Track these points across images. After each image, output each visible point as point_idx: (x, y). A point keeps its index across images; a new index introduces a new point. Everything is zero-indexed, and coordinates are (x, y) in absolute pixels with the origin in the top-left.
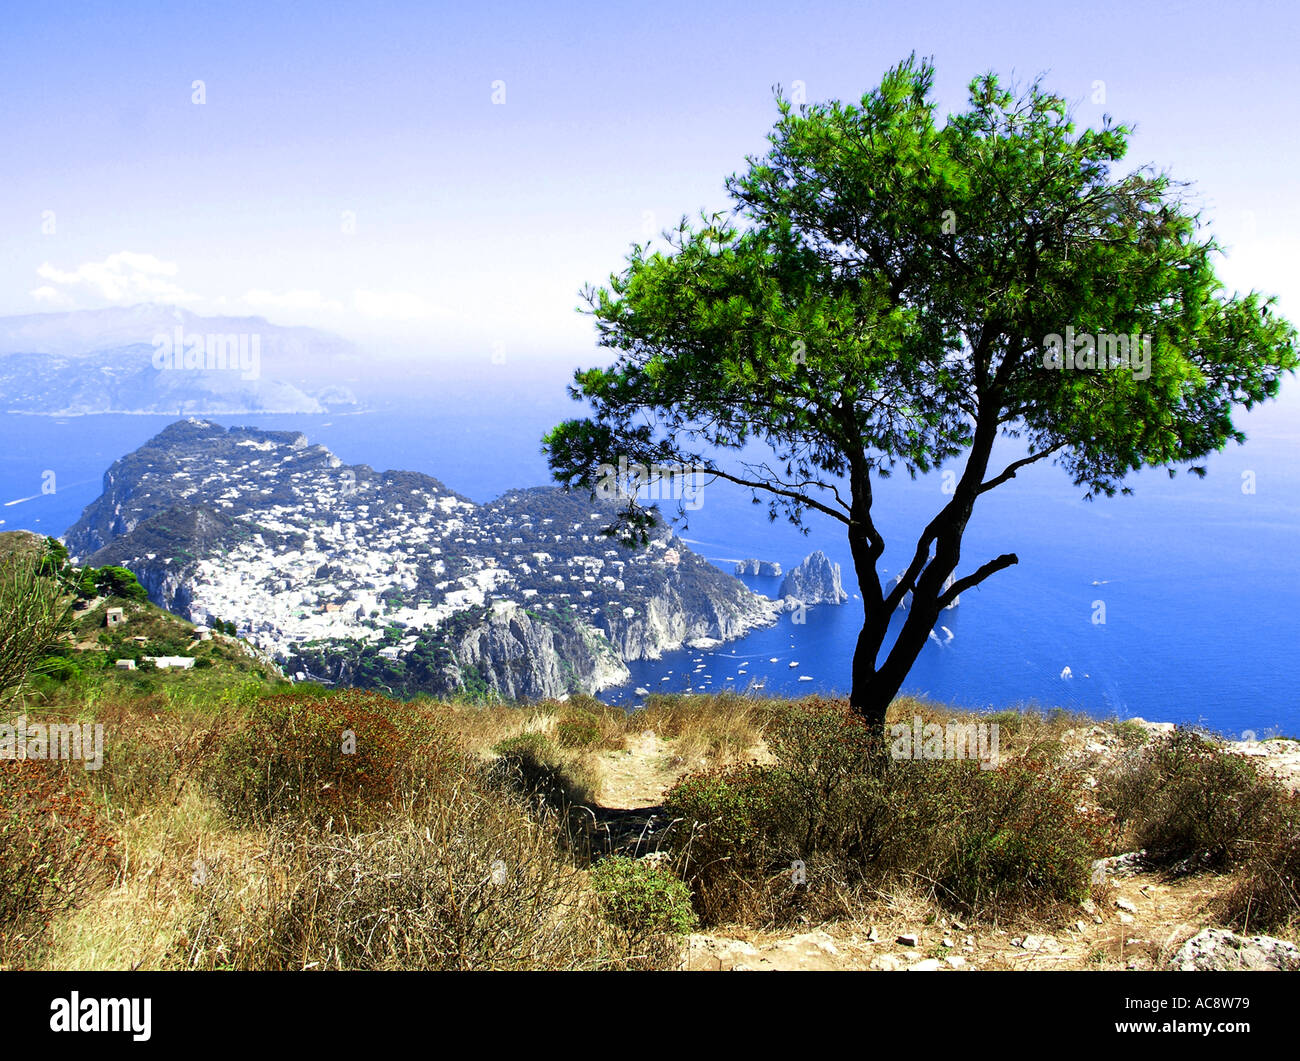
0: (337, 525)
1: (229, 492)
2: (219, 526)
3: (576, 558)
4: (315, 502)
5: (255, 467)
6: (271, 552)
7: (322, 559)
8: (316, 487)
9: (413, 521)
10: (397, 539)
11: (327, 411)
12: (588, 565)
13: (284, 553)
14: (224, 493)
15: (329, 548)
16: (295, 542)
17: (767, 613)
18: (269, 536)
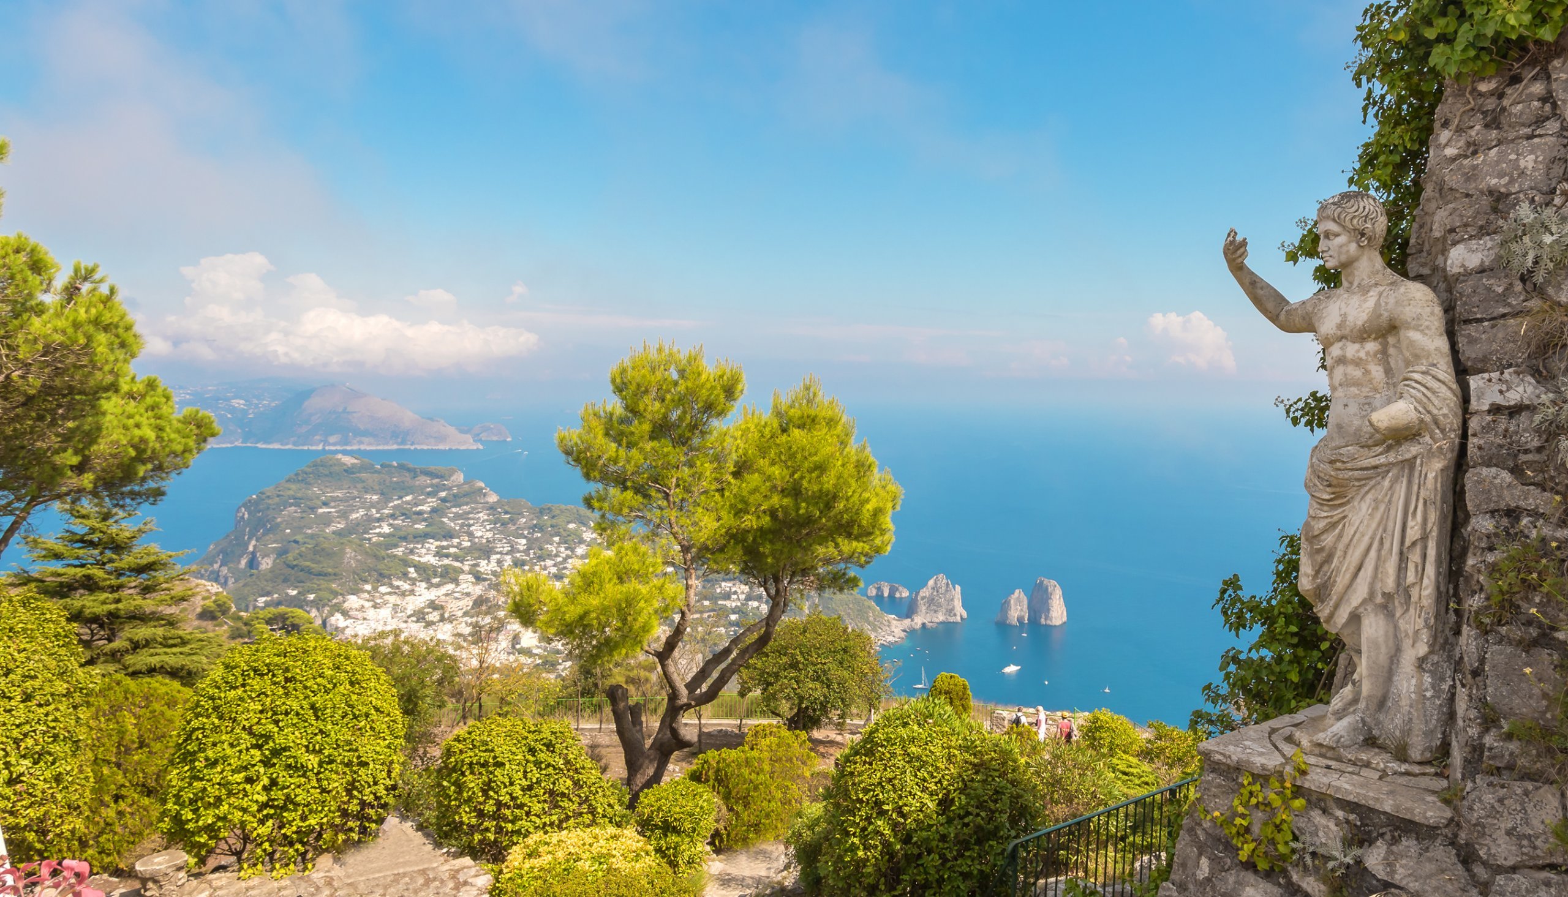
0: (494, 557)
1: (380, 527)
2: (370, 561)
3: (723, 584)
4: (471, 535)
5: (408, 503)
6: (424, 585)
7: (477, 590)
8: (471, 522)
9: (569, 552)
10: (554, 570)
11: (481, 447)
12: (733, 589)
13: (438, 586)
14: (375, 528)
15: (485, 580)
16: (449, 575)
17: (896, 631)
18: (421, 568)
